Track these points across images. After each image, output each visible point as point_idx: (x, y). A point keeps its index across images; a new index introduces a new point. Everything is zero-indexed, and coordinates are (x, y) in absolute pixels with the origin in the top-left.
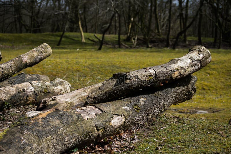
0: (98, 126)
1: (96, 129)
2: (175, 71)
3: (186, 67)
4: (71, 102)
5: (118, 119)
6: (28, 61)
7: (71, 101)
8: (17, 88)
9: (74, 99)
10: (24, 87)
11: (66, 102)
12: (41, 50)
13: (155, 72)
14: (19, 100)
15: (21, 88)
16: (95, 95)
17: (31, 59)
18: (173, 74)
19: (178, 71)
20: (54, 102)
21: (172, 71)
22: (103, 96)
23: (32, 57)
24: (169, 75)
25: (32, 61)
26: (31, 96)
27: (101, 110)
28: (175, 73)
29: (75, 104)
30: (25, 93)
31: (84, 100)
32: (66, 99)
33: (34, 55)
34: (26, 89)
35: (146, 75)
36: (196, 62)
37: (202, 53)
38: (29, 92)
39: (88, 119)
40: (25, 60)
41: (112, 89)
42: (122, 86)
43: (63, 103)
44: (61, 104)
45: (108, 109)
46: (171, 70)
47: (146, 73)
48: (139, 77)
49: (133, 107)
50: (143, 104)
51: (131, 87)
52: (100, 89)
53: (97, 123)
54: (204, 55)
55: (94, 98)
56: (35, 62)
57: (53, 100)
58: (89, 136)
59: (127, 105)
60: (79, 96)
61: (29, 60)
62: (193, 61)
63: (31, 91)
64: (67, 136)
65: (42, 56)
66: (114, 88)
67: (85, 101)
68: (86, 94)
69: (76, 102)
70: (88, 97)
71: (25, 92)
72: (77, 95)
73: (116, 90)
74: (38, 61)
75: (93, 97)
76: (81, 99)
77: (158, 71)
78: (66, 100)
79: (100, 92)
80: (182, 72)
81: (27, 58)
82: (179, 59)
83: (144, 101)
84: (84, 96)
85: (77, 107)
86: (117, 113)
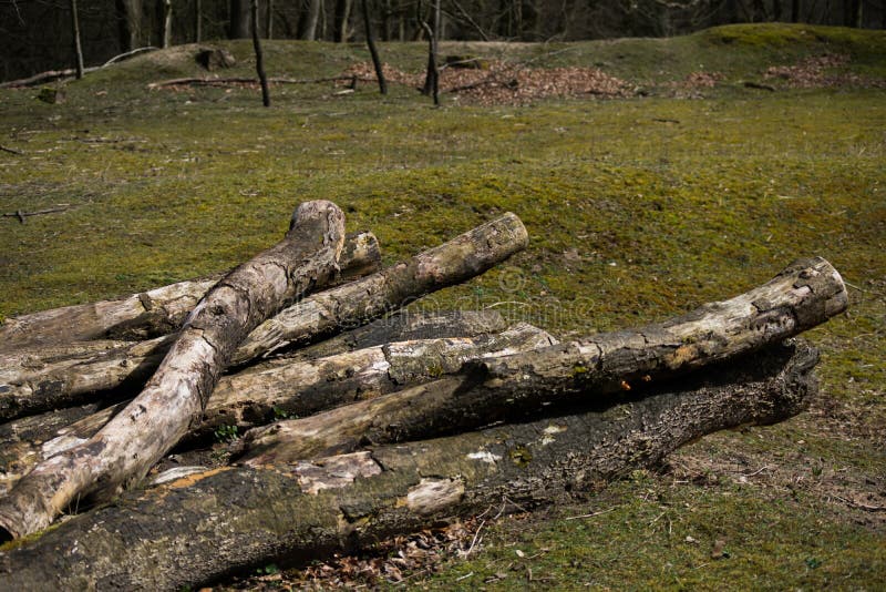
0: (350, 509)
1: (341, 516)
2: (677, 347)
3: (727, 331)
4: (318, 440)
5: (438, 489)
6: (439, 271)
7: (318, 436)
8: (330, 368)
9: (330, 431)
10: (354, 363)
11: (304, 439)
12: (488, 237)
13: (598, 353)
14: (327, 402)
15: (340, 368)
16: (392, 421)
17: (449, 263)
18: (670, 356)
19: (691, 346)
20: (273, 437)
21: (663, 346)
22: (418, 423)
23: (454, 258)
24: (651, 360)
25: (452, 269)
26: (371, 389)
27: (381, 465)
28: (678, 351)
29: (329, 445)
30: (350, 383)
31: (359, 434)
32: (307, 430)
33: (461, 251)
34: (357, 368)
35: (563, 364)
36: (773, 314)
37: (807, 282)
38: (368, 379)
39: (319, 491)
40: (429, 270)
41: (445, 404)
42: (476, 396)
43: (294, 442)
44: (287, 444)
45: (408, 463)
46: (661, 342)
47: (567, 356)
48: (537, 368)
49: (507, 453)
50: (548, 444)
51: (506, 397)
52: (409, 403)
53: (349, 502)
54: (812, 290)
55: (390, 428)
56: (467, 273)
57: (273, 432)
58: (314, 535)
59: (489, 449)
60: (345, 424)
61: (444, 268)
62: (760, 312)
63: (377, 375)
64: (229, 537)
65: (491, 254)
66: (450, 401)
67: (360, 437)
68: (367, 418)
69: (332, 438)
70: (372, 426)
71: (353, 379)
72: (341, 422)
73: (457, 408)
74: (477, 269)
75: (384, 426)
76: (350, 431)
77: (609, 349)
78: (306, 434)
79: (409, 413)
80: (710, 346)
81: (438, 261)
82: (716, 307)
83: (554, 435)
84: (361, 423)
85: (333, 451)
86: (435, 473)
